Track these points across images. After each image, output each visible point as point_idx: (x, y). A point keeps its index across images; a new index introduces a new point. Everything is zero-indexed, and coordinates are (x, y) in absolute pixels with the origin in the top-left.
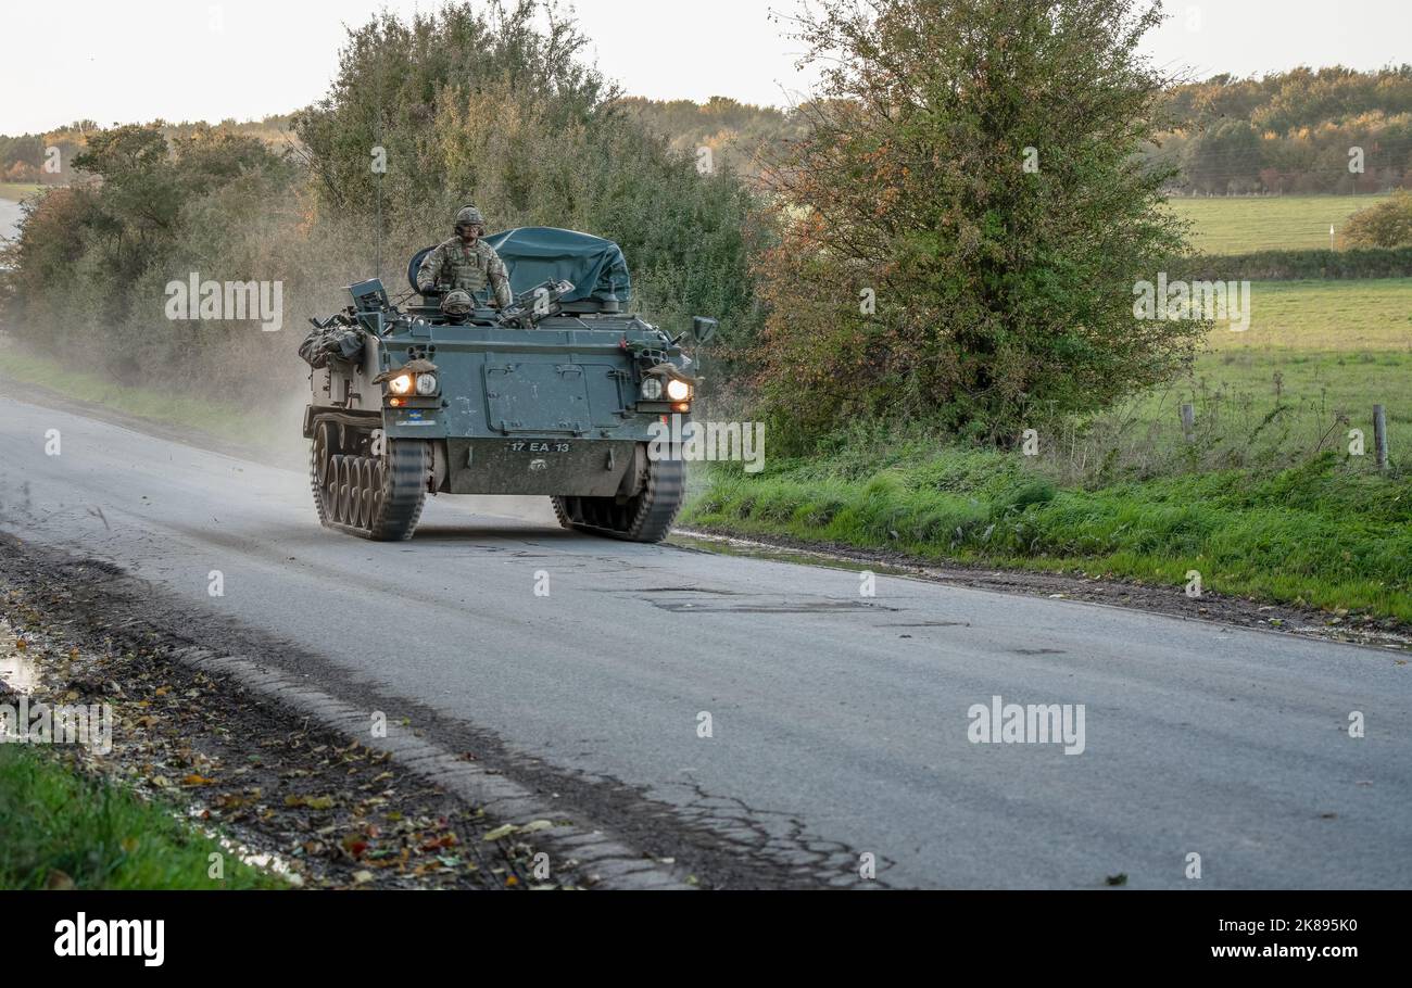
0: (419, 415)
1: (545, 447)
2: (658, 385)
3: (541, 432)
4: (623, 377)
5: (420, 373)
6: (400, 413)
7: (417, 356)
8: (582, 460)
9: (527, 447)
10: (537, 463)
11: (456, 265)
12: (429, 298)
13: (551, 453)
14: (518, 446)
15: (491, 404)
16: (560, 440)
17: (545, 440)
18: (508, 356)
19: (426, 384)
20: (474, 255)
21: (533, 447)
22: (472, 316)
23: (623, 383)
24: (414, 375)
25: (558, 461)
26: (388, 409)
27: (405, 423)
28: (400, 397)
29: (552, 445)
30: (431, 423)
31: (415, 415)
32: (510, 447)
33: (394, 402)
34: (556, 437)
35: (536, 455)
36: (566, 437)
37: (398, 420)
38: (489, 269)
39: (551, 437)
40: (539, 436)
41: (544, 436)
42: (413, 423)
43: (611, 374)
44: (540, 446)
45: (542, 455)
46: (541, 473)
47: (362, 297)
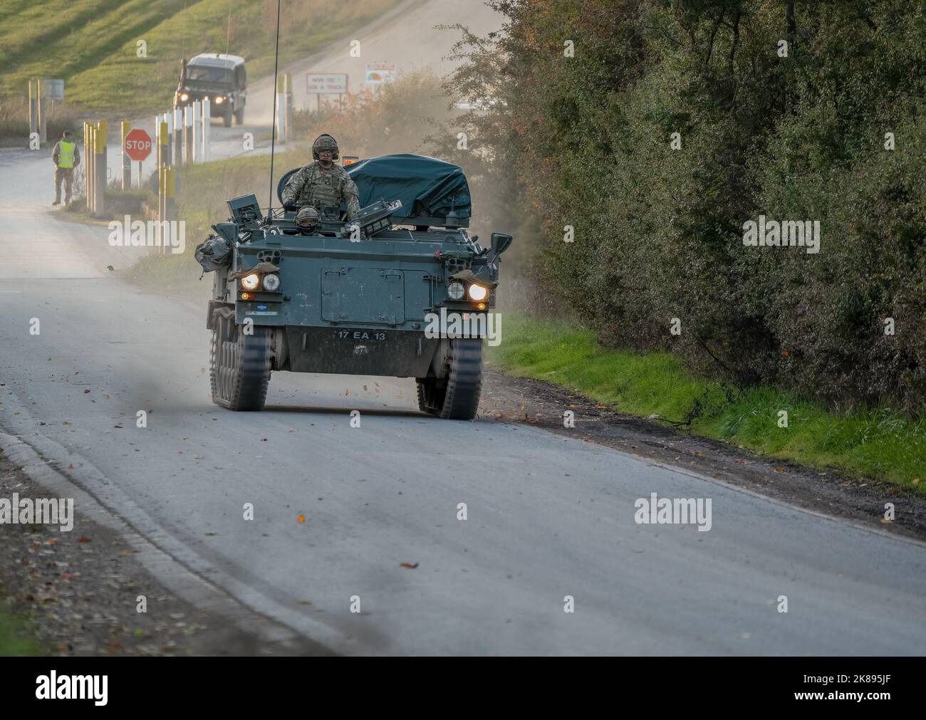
0: (265, 307)
1: (365, 335)
2: (461, 287)
3: (363, 324)
4: (435, 281)
5: (266, 274)
6: (250, 305)
7: (265, 259)
8: (397, 347)
9: (351, 335)
10: (360, 348)
11: (314, 184)
12: (289, 212)
13: (371, 341)
14: (344, 335)
15: (324, 299)
16: (378, 330)
17: (366, 330)
18: (343, 261)
19: (272, 283)
20: (330, 176)
21: (356, 335)
22: (320, 228)
23: (434, 286)
24: (262, 275)
25: (377, 348)
26: (240, 301)
27: (253, 313)
28: (250, 292)
29: (371, 333)
30: (274, 313)
31: (262, 307)
32: (337, 335)
33: (245, 296)
34: (374, 328)
35: (358, 342)
36: (383, 328)
37: (248, 310)
38: (342, 189)
39: (370, 327)
40: (361, 327)
41: (365, 327)
42: (259, 313)
43: (427, 279)
44: (362, 334)
45: (364, 342)
46: (364, 357)
47: (240, 209)
